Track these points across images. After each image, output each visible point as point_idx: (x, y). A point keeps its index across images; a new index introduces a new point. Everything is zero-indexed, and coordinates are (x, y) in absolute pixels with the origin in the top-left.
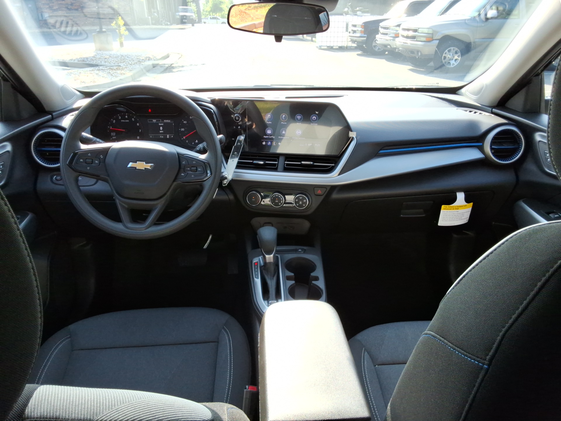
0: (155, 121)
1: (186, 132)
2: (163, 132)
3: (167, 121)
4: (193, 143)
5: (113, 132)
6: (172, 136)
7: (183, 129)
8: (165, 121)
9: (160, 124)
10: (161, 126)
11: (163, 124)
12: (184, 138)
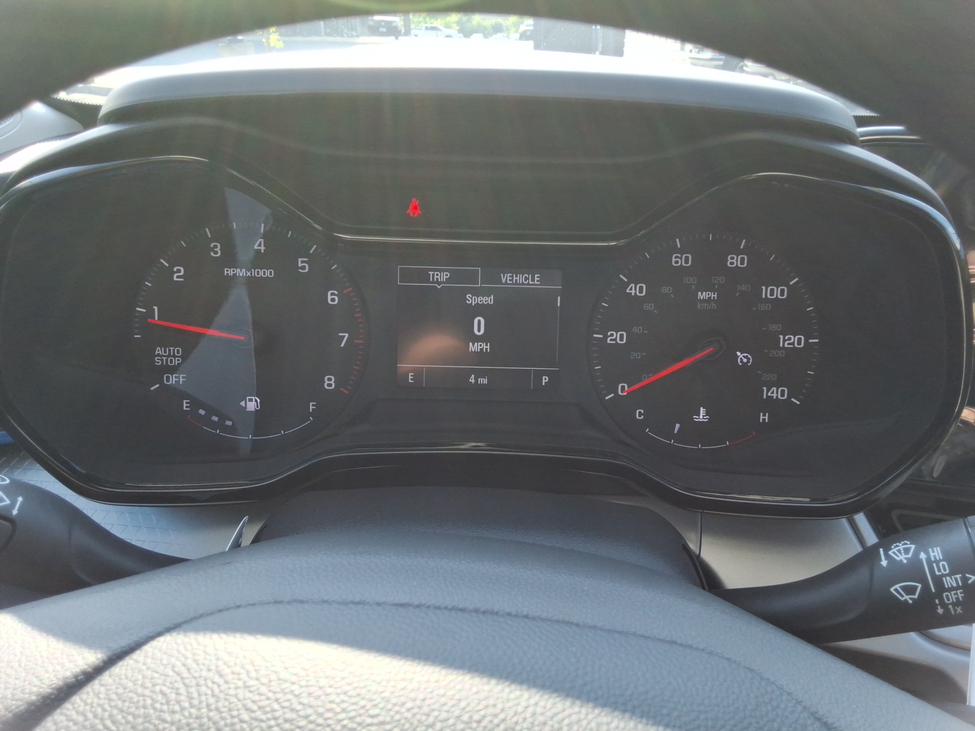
0: (444, 276)
1: (636, 355)
2: (486, 347)
3: (520, 278)
4: (678, 426)
5: (164, 345)
6: (545, 379)
7: (617, 337)
8: (506, 278)
9: (471, 300)
10: (480, 310)
11: (489, 300)
12: (623, 389)
